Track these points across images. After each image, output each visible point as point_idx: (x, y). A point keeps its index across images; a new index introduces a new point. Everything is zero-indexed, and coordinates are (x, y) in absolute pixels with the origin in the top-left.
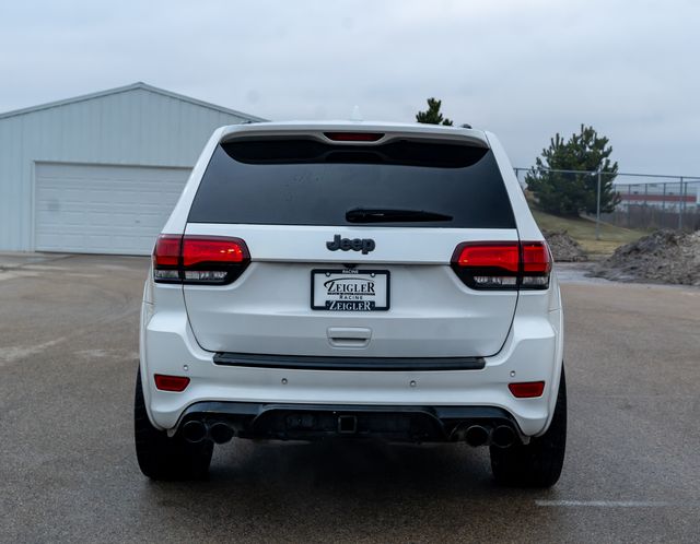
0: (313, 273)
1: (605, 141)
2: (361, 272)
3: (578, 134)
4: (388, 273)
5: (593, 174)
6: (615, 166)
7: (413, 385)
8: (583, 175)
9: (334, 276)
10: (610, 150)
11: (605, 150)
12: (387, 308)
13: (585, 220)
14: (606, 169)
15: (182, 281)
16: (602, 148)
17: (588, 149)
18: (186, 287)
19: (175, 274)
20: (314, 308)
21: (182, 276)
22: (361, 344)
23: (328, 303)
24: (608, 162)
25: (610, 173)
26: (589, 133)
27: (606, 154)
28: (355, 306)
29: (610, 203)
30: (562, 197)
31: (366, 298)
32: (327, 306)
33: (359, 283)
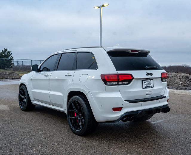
0: (142, 81)
1: (10, 52)
2: (150, 80)
3: (4, 50)
4: (153, 80)
5: (8, 59)
6: (13, 57)
7: (159, 102)
8: (6, 59)
9: (146, 81)
10: (11, 54)
11: (10, 54)
12: (153, 87)
13: (6, 69)
14: (11, 58)
15: (118, 85)
16: (9, 53)
17: (6, 54)
18: (120, 86)
19: (117, 83)
20: (143, 88)
21: (118, 83)
22: (150, 95)
23: (145, 87)
24: (11, 56)
25: (12, 59)
26: (6, 50)
27: (10, 55)
28: (149, 87)
29: (12, 66)
30: (1, 64)
31: (150, 85)
32: (145, 88)
33: (149, 82)
